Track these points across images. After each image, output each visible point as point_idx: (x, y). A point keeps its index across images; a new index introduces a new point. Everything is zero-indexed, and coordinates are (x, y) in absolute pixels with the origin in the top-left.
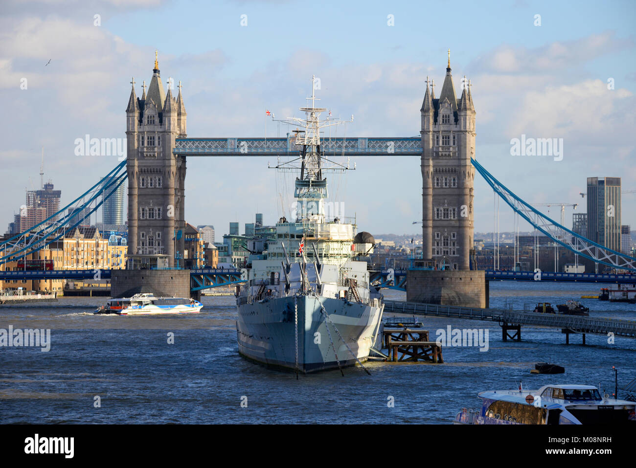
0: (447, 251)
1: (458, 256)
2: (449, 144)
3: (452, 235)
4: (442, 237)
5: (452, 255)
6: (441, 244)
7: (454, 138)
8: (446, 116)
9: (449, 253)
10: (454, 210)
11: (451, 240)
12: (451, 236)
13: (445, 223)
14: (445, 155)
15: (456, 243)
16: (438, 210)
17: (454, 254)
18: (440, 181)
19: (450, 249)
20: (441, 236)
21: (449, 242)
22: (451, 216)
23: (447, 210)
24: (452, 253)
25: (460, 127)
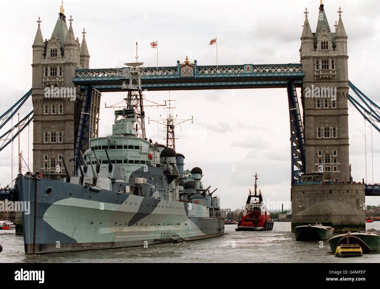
0: (329, 168)
1: (339, 171)
2: (328, 68)
3: (333, 152)
4: (324, 155)
5: (334, 171)
6: (323, 161)
7: (333, 62)
8: (324, 43)
9: (331, 169)
10: (334, 129)
11: (332, 157)
12: (332, 154)
13: (326, 142)
14: (326, 77)
15: (337, 160)
16: (319, 130)
17: (335, 170)
18: (320, 103)
19: (332, 165)
20: (323, 153)
21: (331, 159)
22: (331, 135)
23: (328, 129)
24: (333, 169)
25: (338, 53)
